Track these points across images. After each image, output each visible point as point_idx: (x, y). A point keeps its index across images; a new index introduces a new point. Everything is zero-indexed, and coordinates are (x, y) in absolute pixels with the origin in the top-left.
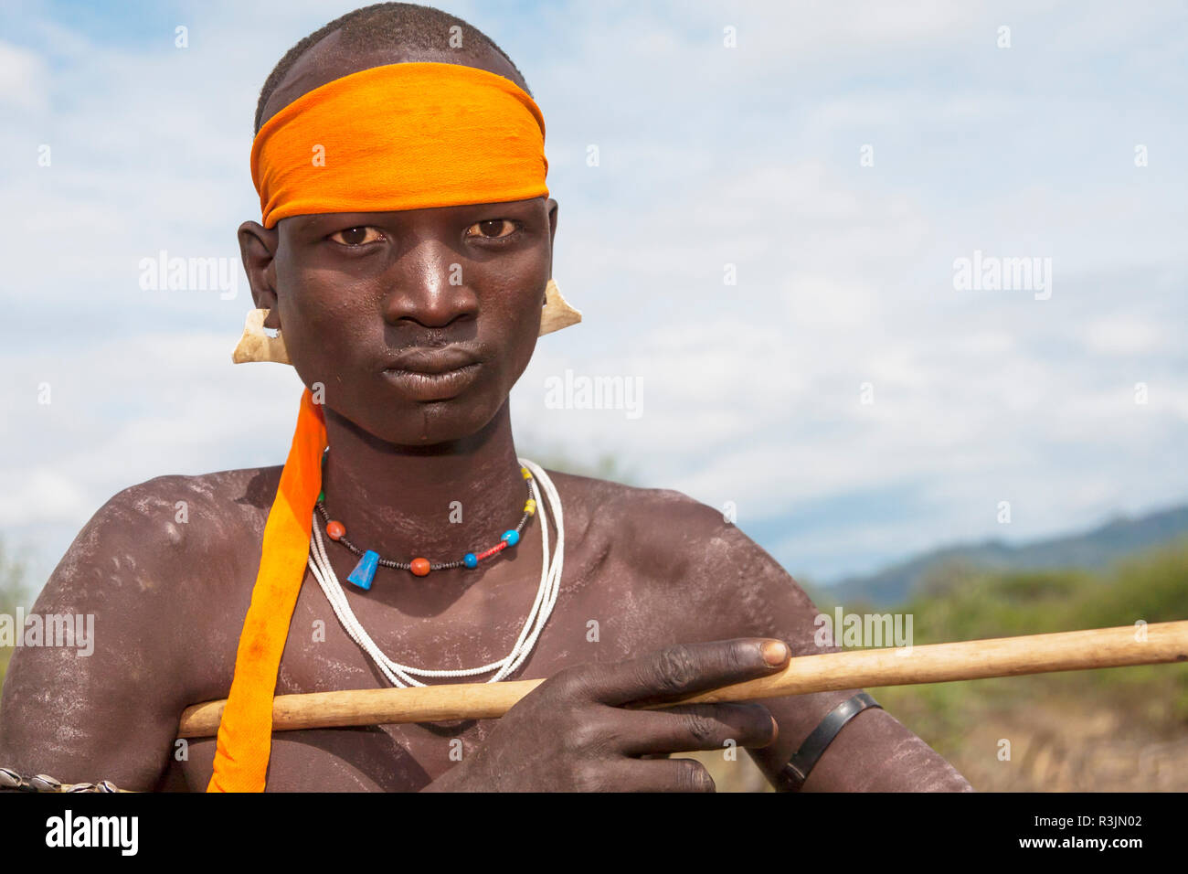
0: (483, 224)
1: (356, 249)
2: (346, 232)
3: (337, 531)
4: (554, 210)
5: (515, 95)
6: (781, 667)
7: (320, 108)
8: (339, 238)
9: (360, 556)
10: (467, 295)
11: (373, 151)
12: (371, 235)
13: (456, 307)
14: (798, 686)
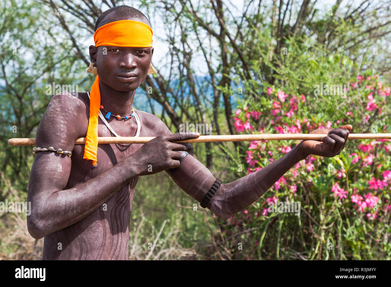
0: (139, 51)
1: (115, 53)
2: (113, 50)
3: (102, 107)
4: (153, 50)
5: (148, 27)
6: (198, 137)
7: (113, 26)
8: (112, 50)
9: (107, 113)
10: (135, 64)
11: (121, 36)
12: (118, 51)
13: (133, 66)
14: (201, 140)
